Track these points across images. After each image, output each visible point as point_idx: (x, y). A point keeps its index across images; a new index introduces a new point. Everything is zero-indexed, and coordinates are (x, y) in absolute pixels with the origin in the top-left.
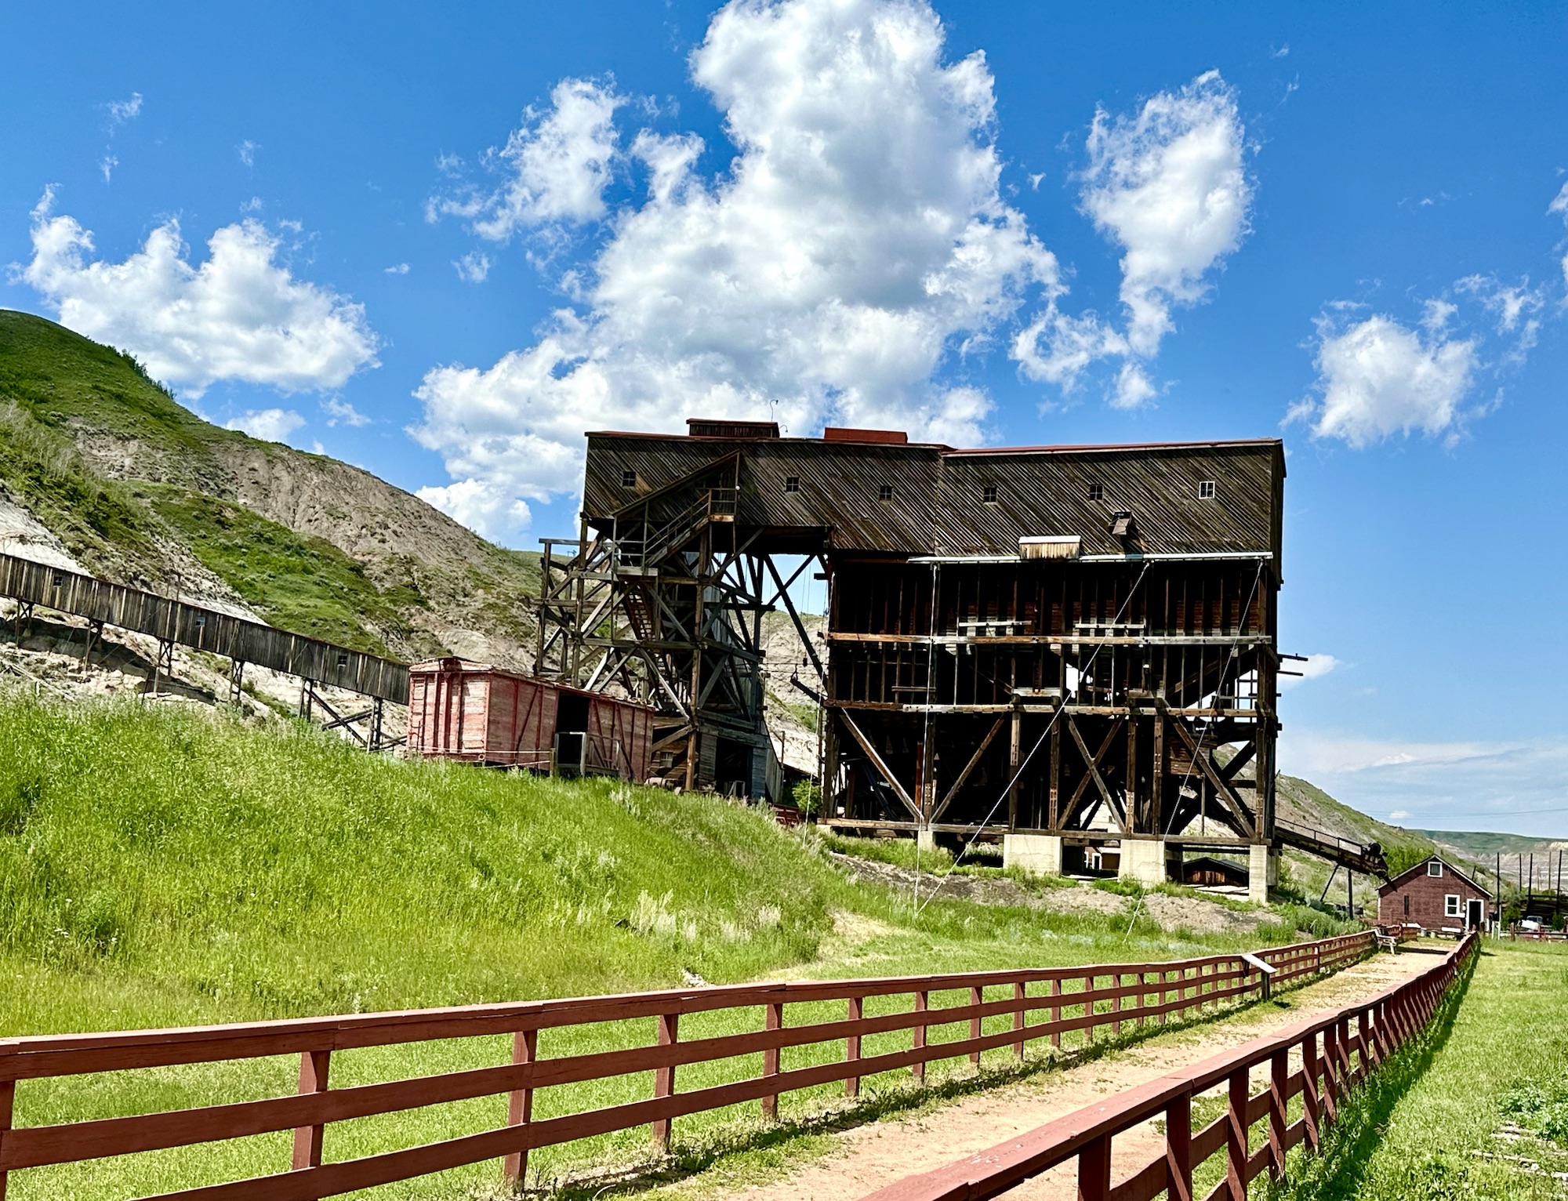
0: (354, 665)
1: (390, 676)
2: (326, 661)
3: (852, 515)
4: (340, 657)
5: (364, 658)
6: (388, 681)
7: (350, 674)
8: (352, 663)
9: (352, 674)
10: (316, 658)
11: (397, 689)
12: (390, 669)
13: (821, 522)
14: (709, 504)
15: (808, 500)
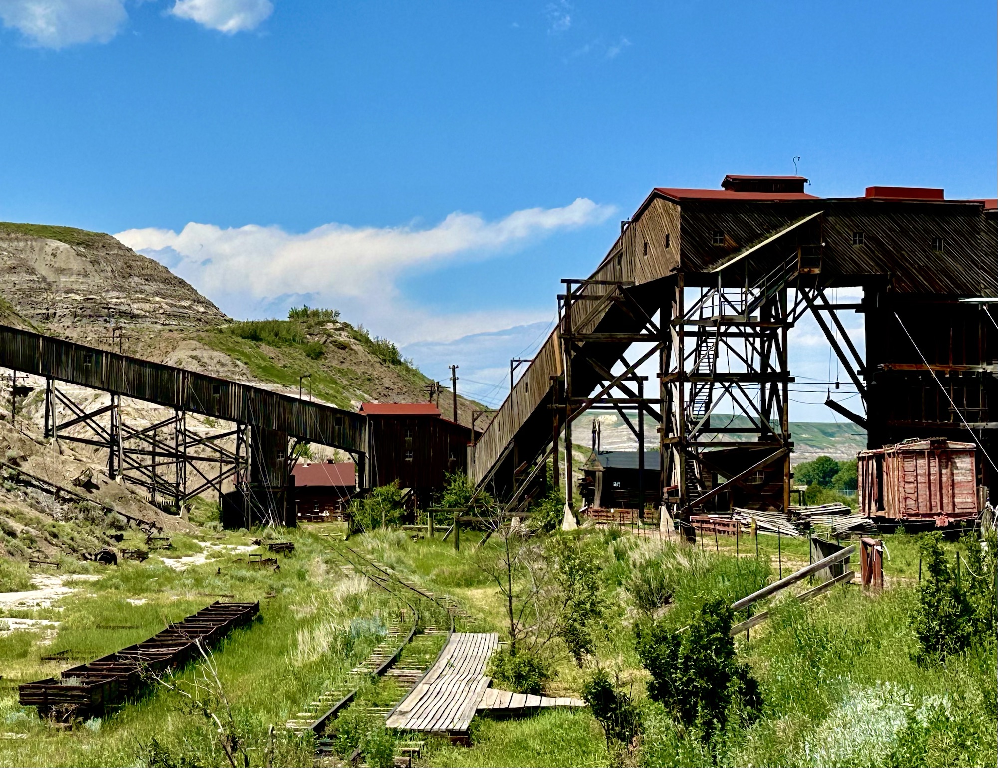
0: (98, 363)
1: (132, 372)
2: (73, 360)
3: (910, 263)
4: (85, 356)
5: (107, 357)
6: (131, 377)
7: (96, 372)
8: (97, 362)
9: (98, 372)
10: (64, 358)
11: (140, 384)
12: (132, 366)
13: (882, 269)
14: (798, 259)
15: (873, 252)
